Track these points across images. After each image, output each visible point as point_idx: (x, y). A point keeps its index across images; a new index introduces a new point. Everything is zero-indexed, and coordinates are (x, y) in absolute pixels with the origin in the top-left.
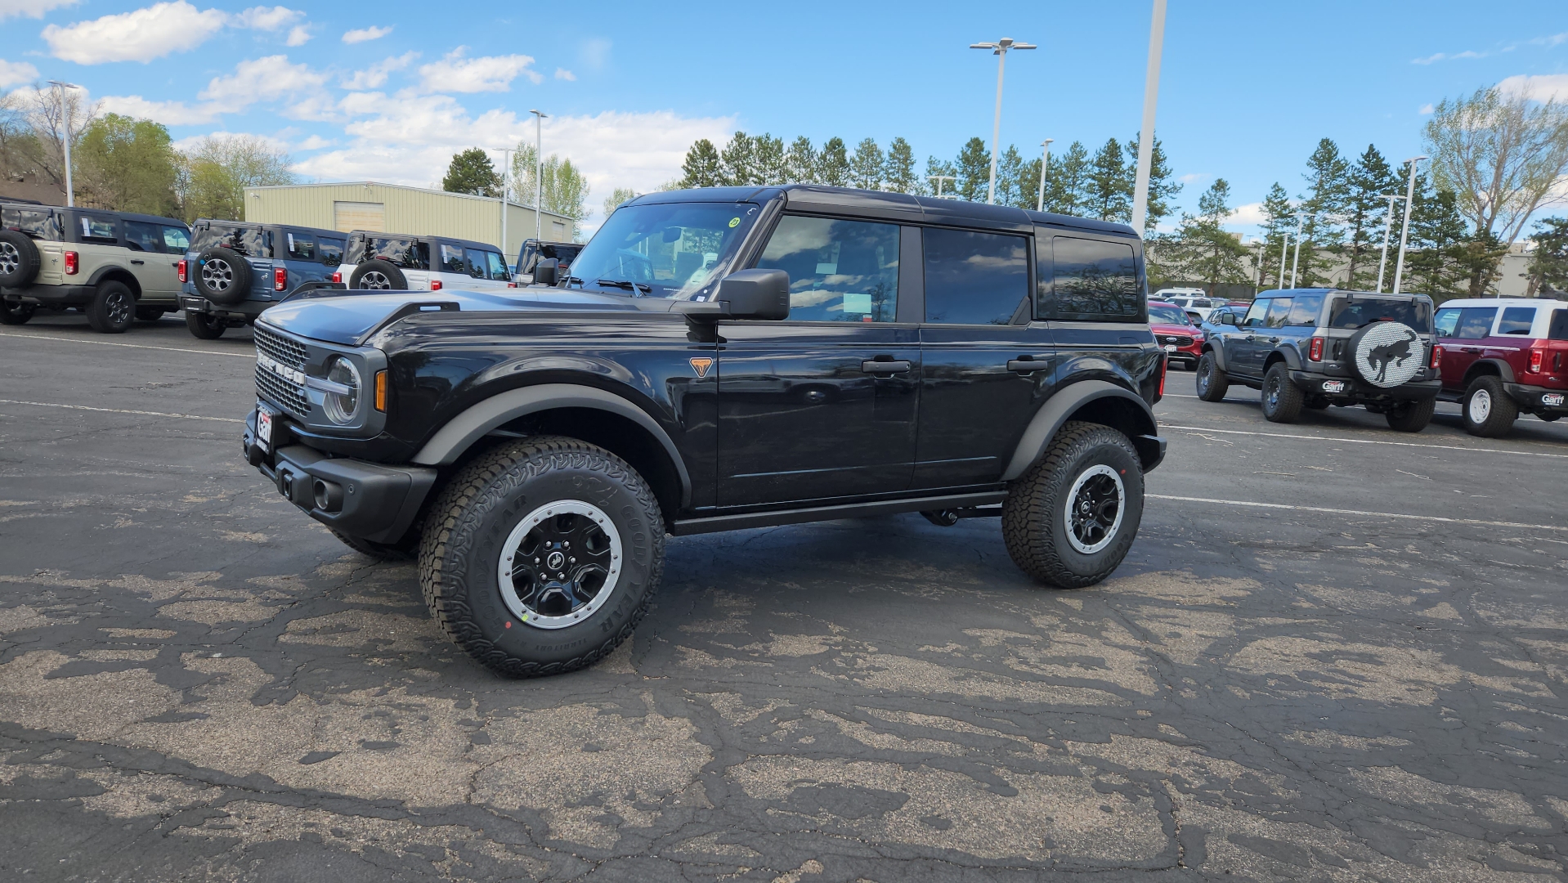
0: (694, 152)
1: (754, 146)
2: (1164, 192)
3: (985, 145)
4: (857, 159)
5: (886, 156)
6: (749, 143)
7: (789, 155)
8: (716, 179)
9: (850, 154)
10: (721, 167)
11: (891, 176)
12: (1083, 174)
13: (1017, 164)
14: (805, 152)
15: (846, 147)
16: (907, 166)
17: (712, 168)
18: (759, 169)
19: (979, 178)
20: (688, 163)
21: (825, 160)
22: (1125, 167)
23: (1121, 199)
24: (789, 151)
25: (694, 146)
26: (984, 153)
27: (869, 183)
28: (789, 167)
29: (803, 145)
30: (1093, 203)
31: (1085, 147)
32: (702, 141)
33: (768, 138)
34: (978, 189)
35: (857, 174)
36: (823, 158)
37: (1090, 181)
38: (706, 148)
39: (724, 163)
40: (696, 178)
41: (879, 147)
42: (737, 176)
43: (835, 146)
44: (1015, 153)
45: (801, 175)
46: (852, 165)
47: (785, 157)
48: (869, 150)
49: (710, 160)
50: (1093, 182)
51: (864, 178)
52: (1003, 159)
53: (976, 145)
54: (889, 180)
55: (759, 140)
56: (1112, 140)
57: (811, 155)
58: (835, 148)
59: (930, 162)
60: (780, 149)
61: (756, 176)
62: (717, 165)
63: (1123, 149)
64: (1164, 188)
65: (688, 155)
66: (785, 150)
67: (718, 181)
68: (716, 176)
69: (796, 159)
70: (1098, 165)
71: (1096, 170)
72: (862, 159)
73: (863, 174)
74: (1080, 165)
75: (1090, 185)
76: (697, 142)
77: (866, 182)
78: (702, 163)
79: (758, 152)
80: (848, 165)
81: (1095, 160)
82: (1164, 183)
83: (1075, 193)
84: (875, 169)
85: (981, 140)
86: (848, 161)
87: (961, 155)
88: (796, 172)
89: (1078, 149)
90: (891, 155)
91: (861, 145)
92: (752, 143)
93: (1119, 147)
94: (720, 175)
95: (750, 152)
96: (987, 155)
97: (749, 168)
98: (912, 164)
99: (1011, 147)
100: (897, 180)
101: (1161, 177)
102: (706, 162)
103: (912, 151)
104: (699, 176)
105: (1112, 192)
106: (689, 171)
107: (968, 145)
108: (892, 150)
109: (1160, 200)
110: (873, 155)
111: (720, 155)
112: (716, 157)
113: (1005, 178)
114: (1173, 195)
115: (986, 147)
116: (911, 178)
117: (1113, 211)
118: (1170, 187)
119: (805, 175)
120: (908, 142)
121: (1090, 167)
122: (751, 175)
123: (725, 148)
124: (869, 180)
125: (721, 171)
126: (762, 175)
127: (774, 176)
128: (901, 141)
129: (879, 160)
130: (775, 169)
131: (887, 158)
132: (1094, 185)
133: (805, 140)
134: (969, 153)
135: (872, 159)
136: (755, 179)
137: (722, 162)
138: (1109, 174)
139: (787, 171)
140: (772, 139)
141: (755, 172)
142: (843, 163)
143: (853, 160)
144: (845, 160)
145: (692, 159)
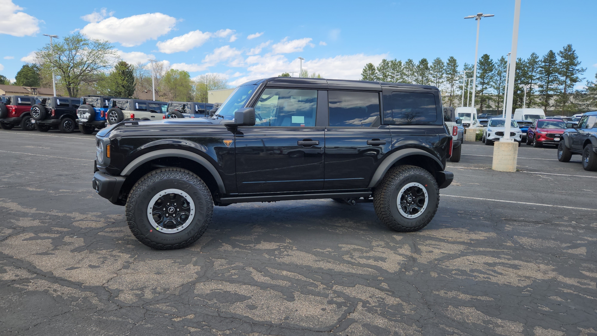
0: (366, 68)
1: (390, 64)
2: (577, 72)
3: (490, 57)
4: (433, 66)
5: (445, 64)
6: (388, 63)
7: (404, 67)
8: (374, 78)
9: (430, 64)
10: (377, 73)
11: (448, 72)
12: (537, 66)
13: (505, 64)
14: (411, 65)
15: (428, 62)
16: (455, 68)
17: (373, 74)
18: (392, 73)
19: (487, 71)
20: (363, 72)
21: (419, 67)
22: (557, 62)
23: (556, 76)
24: (404, 65)
25: (366, 66)
26: (490, 60)
27: (438, 75)
28: (404, 71)
29: (410, 62)
30: (542, 78)
31: (538, 55)
32: (369, 64)
33: (396, 61)
34: (487, 75)
35: (433, 72)
36: (419, 66)
37: (540, 69)
38: (371, 67)
39: (378, 71)
40: (366, 78)
41: (442, 61)
42: (383, 76)
43: (424, 62)
44: (504, 59)
45: (409, 74)
46: (431, 69)
47: (402, 68)
48: (438, 62)
49: (372, 70)
50: (542, 69)
51: (436, 73)
52: (498, 62)
53: (486, 57)
54: (447, 74)
55: (392, 62)
56: (551, 51)
57: (413, 66)
58: (423, 63)
59: (465, 65)
60: (400, 65)
61: (390, 76)
62: (375, 72)
63: (556, 55)
64: (577, 70)
65: (364, 69)
66: (402, 65)
67: (375, 79)
68: (374, 77)
69: (407, 68)
70: (544, 62)
71: (543, 64)
72: (435, 66)
73: (435, 72)
74: (536, 62)
75: (540, 71)
76: (367, 64)
77: (437, 75)
78: (369, 72)
79: (391, 66)
80: (429, 69)
81: (543, 60)
82: (577, 68)
83: (533, 74)
84: (441, 70)
85: (488, 55)
86: (429, 67)
87: (479, 62)
88: (407, 73)
89: (534, 56)
90: (448, 64)
91: (435, 60)
92: (389, 63)
93: (554, 54)
94: (376, 76)
95: (388, 67)
96: (491, 61)
97: (388, 73)
98: (457, 66)
99: (502, 57)
100: (450, 74)
101: (576, 65)
102: (371, 71)
103: (457, 62)
104: (368, 77)
105: (551, 73)
106: (364, 76)
107: (482, 57)
108: (448, 62)
109: (575, 75)
110: (440, 64)
111: (376, 69)
112: (374, 69)
113: (499, 70)
114: (582, 73)
115: (491, 58)
116: (456, 73)
117: (552, 81)
118: (580, 69)
119: (411, 74)
120: (455, 58)
121: (540, 63)
122: (389, 75)
123: (378, 65)
124: (438, 74)
125: (376, 75)
126: (393, 75)
127: (398, 75)
128: (452, 58)
129: (442, 66)
130: (398, 72)
131: (446, 65)
132: (542, 70)
133: (411, 60)
134: (483, 60)
135: (440, 66)
136: (390, 77)
137: (377, 71)
138: (550, 65)
139: (403, 73)
140: (397, 61)
141: (390, 74)
142: (427, 68)
143: (431, 67)
144: (428, 67)
145: (365, 71)
